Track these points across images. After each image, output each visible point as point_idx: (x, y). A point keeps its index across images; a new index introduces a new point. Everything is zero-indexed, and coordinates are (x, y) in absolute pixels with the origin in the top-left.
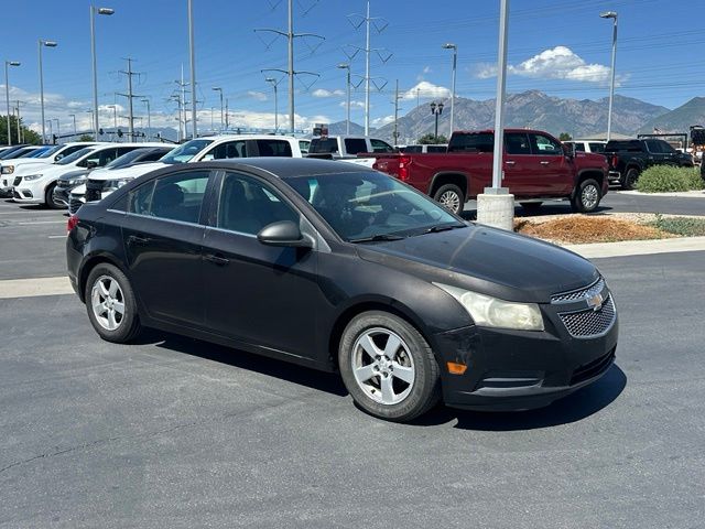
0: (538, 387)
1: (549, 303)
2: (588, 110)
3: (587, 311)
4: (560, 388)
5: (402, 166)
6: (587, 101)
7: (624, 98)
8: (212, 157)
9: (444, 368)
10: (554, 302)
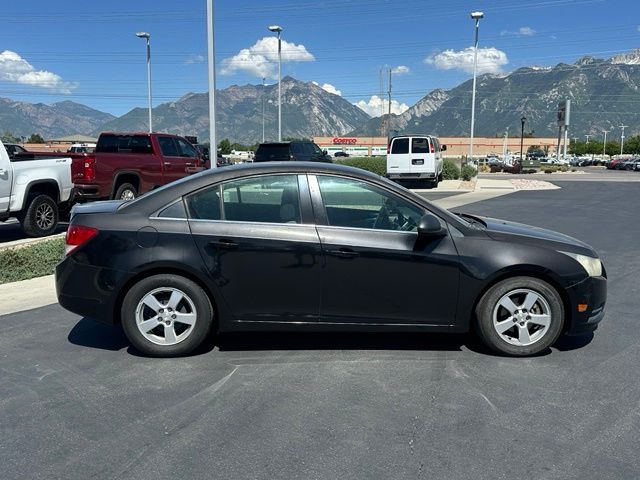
2: (43, 113)
5: (87, 165)
6: (40, 105)
7: (75, 105)
9: (577, 309)
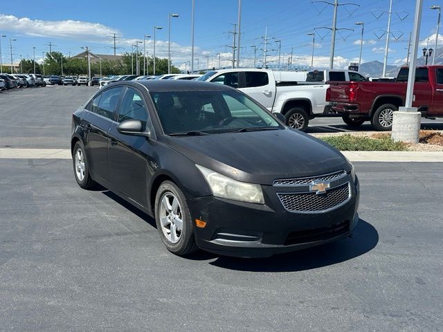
0: (258, 244)
1: (271, 185)
3: (308, 194)
4: (275, 246)
5: (351, 90)
8: (223, 83)
9: (195, 223)
10: (277, 185)
